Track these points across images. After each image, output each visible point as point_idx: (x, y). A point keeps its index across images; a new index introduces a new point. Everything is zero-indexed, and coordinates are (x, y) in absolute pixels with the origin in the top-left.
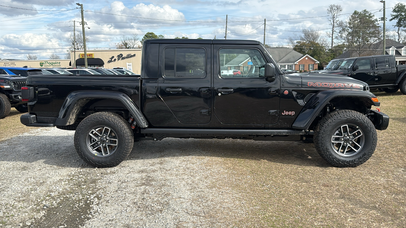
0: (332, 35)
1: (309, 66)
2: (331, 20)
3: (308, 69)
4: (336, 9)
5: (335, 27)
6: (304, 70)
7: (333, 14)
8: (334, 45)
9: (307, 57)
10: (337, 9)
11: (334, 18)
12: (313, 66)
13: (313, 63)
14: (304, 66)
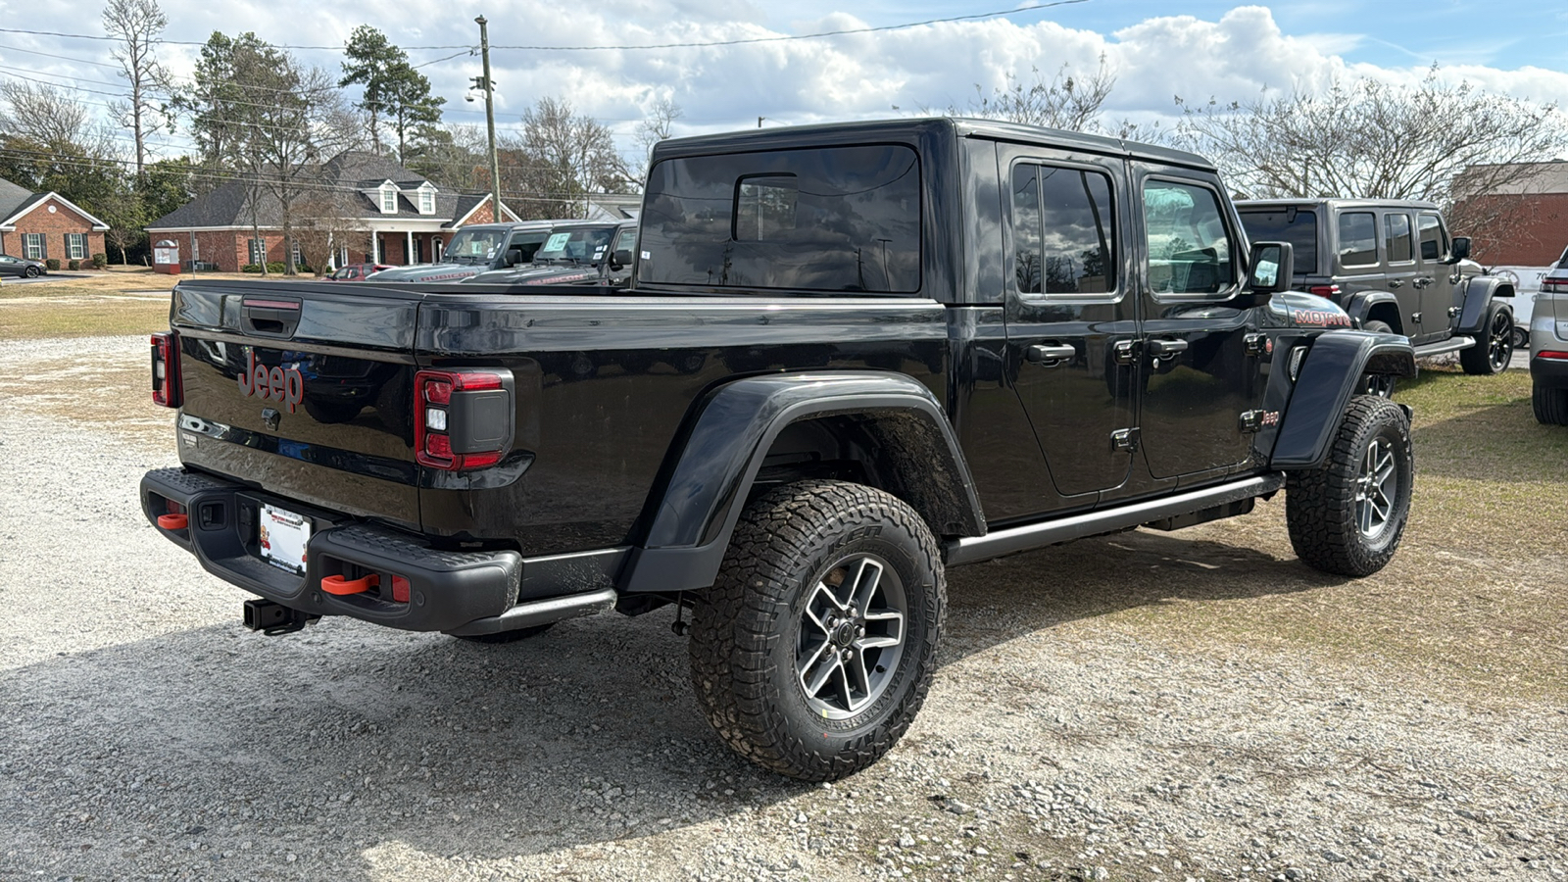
0: (137, 116)
1: (67, 242)
2: (124, 56)
3: (63, 254)
4: (141, 13)
5: (146, 87)
6: (44, 257)
7: (130, 32)
8: (147, 160)
9: (52, 201)
10: (147, 15)
11: (136, 49)
12: (86, 243)
13: (85, 230)
14: (43, 243)
